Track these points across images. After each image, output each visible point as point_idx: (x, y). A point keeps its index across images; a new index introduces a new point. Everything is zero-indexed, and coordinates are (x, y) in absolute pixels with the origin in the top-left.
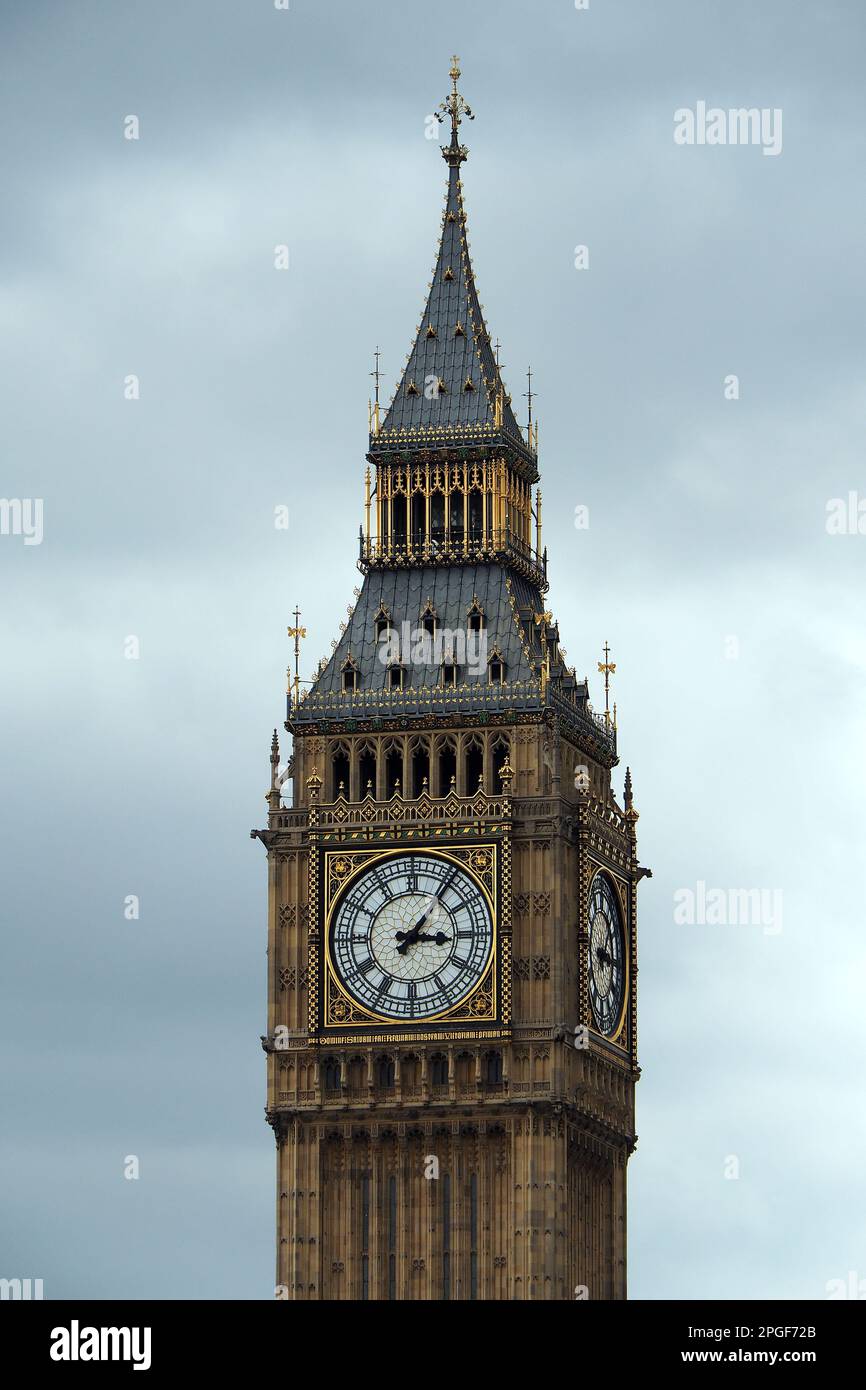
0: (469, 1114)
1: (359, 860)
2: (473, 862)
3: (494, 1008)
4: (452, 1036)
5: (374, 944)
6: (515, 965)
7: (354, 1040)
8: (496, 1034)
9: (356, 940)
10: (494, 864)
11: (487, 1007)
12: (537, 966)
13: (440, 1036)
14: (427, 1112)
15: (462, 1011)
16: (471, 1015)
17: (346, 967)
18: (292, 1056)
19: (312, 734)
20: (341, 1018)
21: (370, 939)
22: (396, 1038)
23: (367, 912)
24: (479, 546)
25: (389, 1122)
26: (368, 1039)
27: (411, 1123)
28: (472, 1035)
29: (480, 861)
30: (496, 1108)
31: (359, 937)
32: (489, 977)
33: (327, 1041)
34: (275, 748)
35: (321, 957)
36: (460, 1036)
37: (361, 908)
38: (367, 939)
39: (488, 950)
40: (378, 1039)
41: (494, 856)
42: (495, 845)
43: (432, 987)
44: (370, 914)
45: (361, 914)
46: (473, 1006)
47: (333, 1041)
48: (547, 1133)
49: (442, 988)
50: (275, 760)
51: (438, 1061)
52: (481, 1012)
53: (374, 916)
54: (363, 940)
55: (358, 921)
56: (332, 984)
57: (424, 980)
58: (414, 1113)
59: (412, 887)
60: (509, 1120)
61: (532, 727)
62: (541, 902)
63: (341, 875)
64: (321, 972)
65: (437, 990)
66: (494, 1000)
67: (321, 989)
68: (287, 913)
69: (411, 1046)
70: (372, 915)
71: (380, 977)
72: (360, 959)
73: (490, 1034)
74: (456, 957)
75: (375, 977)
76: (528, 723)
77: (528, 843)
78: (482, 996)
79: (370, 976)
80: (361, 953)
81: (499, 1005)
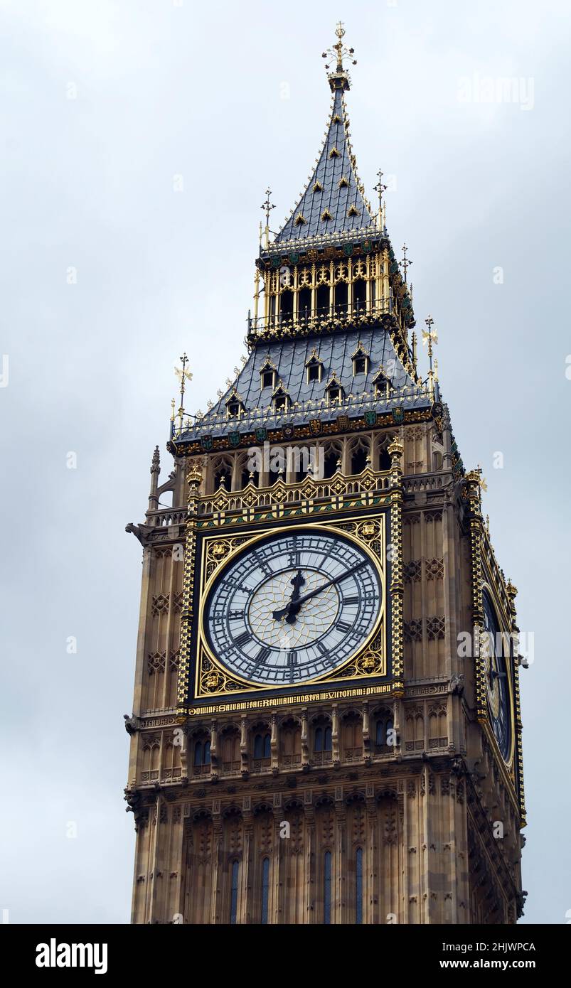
0: (353, 777)
1: (238, 542)
2: (360, 532)
3: (383, 665)
4: (336, 695)
5: (252, 619)
6: (405, 627)
7: (227, 708)
8: (386, 689)
9: (233, 617)
10: (382, 532)
11: (376, 665)
12: (431, 626)
13: (324, 696)
14: (307, 778)
15: (347, 670)
16: (358, 674)
17: (220, 641)
18: (157, 735)
19: (195, 453)
20: (212, 689)
21: (248, 615)
22: (274, 702)
23: (245, 590)
24: (364, 313)
25: (263, 793)
26: (243, 706)
27: (288, 794)
28: (359, 692)
29: (368, 530)
30: (385, 767)
31: (236, 614)
32: (377, 636)
33: (196, 711)
34: (156, 460)
35: (194, 632)
36: (345, 694)
37: (240, 587)
38: (243, 615)
39: (376, 612)
40: (254, 704)
41: (382, 525)
42: (384, 514)
43: (314, 653)
44: (249, 591)
45: (239, 592)
46: (360, 665)
47: (203, 711)
48: (445, 793)
49: (325, 653)
50: (156, 471)
51: (319, 723)
52: (369, 670)
53: (253, 593)
54: (241, 616)
55: (235, 599)
56: (204, 658)
57: (307, 647)
58: (292, 781)
59: (294, 563)
60: (400, 782)
61: (419, 425)
62: (434, 567)
63: (219, 557)
64: (193, 646)
65: (319, 655)
66: (383, 658)
67: (192, 662)
68: (160, 603)
69: (290, 709)
70: (250, 592)
71: (258, 648)
72: (235, 634)
73: (379, 690)
74: (341, 622)
75: (252, 650)
76: (417, 422)
77: (419, 515)
78: (369, 655)
79: (246, 649)
80: (238, 628)
81: (389, 660)
